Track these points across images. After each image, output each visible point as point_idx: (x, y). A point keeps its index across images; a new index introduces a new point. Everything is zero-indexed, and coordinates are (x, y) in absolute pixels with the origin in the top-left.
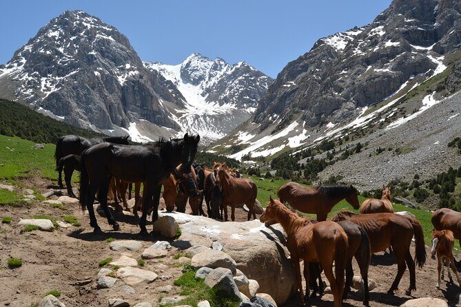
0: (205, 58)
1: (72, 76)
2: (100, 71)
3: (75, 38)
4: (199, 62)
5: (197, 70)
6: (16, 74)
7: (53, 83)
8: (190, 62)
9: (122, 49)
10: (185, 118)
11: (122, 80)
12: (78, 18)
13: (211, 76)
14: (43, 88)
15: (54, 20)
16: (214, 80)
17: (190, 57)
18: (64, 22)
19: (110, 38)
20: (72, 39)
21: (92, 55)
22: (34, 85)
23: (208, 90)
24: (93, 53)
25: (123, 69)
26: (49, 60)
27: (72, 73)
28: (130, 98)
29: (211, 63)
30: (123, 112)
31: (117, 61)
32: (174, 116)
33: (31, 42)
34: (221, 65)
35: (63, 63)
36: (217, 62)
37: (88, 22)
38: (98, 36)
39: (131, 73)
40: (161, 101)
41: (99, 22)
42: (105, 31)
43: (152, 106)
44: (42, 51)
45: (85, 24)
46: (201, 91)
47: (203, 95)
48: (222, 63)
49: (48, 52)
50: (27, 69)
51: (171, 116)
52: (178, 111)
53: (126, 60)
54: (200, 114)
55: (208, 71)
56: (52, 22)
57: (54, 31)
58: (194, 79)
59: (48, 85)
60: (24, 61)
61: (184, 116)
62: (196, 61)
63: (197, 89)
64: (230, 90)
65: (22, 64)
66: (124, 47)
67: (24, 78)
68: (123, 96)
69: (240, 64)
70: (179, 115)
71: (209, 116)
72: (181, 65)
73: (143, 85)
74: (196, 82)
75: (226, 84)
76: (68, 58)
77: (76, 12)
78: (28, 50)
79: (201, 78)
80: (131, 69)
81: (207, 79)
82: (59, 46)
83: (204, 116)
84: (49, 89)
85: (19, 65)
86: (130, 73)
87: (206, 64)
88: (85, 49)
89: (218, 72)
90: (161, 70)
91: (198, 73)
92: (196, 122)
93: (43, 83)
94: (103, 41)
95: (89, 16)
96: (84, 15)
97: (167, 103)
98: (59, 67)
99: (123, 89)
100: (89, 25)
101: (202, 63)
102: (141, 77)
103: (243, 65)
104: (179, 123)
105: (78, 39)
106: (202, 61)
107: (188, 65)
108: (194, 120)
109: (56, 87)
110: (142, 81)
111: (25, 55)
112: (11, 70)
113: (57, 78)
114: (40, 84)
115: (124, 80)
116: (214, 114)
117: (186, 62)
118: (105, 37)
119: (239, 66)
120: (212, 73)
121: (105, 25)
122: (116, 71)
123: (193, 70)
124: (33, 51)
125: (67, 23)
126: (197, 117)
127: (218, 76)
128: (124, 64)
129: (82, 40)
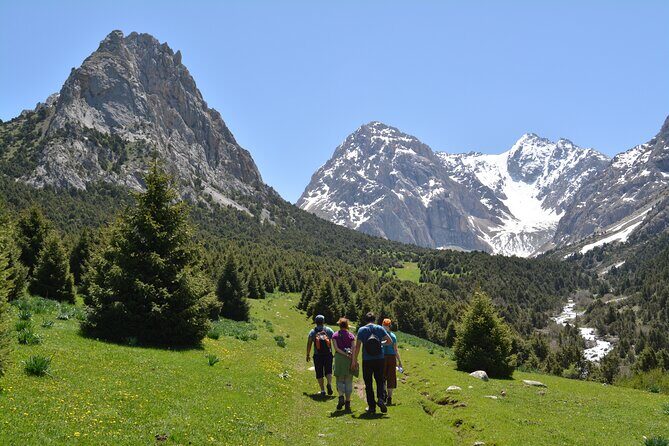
0: (542, 140)
1: (377, 204)
2: (403, 193)
3: (374, 156)
4: (535, 146)
5: (531, 160)
6: (323, 204)
7: (361, 212)
8: (521, 148)
9: (424, 163)
10: (499, 238)
11: (426, 201)
12: (375, 132)
13: (551, 168)
14: (353, 218)
15: (350, 137)
16: (555, 175)
17: (521, 140)
18: (361, 138)
19: (411, 151)
20: (371, 159)
21: (393, 176)
22: (344, 215)
23: (546, 191)
24: (394, 172)
25: (426, 188)
26: (353, 188)
27: (377, 201)
28: (436, 220)
29: (553, 148)
30: (429, 237)
31: (419, 178)
32: (486, 236)
33: (329, 164)
34: (566, 150)
35: (368, 190)
36: (560, 145)
37: (385, 135)
38: (397, 150)
39: (437, 191)
40: (471, 219)
41: (397, 133)
42: (404, 143)
43: (459, 228)
44: (345, 178)
45: (383, 138)
46: (537, 192)
47: (539, 198)
48: (568, 146)
49: (352, 180)
50: (333, 199)
51: (483, 236)
52: (492, 229)
53: (429, 175)
54: (517, 232)
55: (547, 159)
56: (349, 139)
57: (351, 151)
58: (527, 174)
59: (357, 214)
60: (326, 188)
61: (498, 234)
62: (530, 146)
63: (532, 189)
64: (570, 191)
65: (325, 191)
66: (427, 160)
67: (333, 208)
68: (429, 218)
69: (586, 152)
70: (492, 234)
71: (527, 234)
72: (507, 154)
73: (450, 205)
74: (530, 179)
75: (566, 182)
76: (372, 184)
77: (372, 123)
78: (329, 176)
79: (538, 171)
80: (435, 187)
81: (546, 173)
82: (359, 169)
83: (521, 235)
84: (358, 219)
85: (323, 192)
86: (434, 193)
87: (544, 149)
88: (386, 169)
89: (562, 161)
90: (479, 164)
91: (532, 165)
92: (511, 242)
93: (351, 212)
94: (404, 158)
95: (386, 127)
96: (381, 127)
97: (480, 220)
98: (364, 195)
99: (427, 210)
100: (386, 139)
101: (540, 148)
102: (447, 196)
103: (589, 154)
104: (491, 244)
105: (377, 158)
106: (538, 145)
107: (518, 153)
108: (509, 240)
109: (365, 216)
110: (448, 200)
111: (327, 181)
112: (316, 199)
113: (364, 206)
114: (349, 214)
115: (429, 200)
116: (534, 230)
117: (515, 148)
118: (405, 151)
119: (583, 156)
120: (552, 163)
121: (403, 135)
122: (419, 190)
123: (525, 161)
124: (335, 178)
125: (363, 140)
126: (513, 236)
127: (561, 168)
128: (427, 182)
129: (382, 158)
